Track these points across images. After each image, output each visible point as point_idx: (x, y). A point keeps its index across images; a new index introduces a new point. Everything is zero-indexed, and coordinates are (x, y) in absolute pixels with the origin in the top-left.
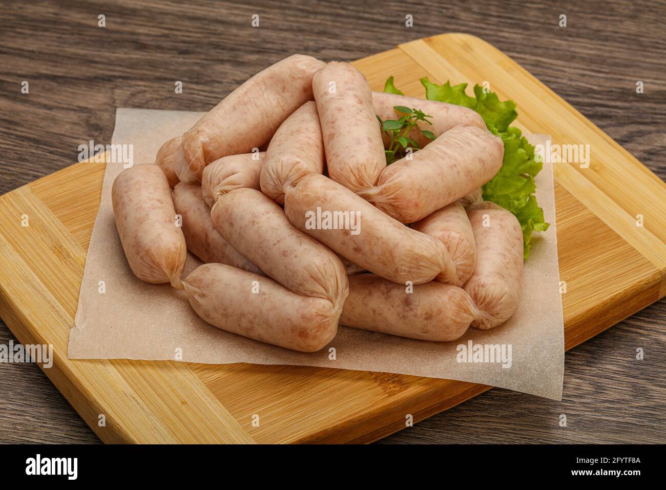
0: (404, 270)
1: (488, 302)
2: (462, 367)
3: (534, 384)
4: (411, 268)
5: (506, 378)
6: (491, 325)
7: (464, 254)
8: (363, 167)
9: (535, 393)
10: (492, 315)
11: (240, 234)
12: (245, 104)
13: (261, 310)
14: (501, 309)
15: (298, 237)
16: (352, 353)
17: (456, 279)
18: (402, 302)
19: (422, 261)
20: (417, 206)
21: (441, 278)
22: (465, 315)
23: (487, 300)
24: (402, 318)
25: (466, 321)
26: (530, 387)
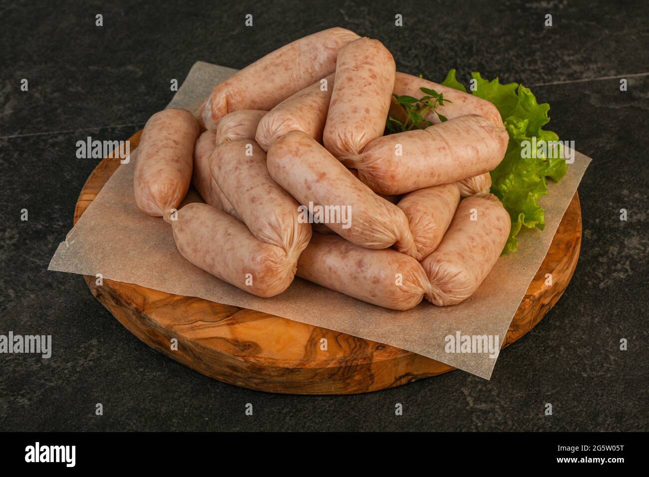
0: (357, 231)
1: (440, 278)
2: (399, 335)
3: (466, 360)
4: (365, 230)
5: (438, 351)
6: (443, 301)
7: (426, 228)
8: (350, 133)
9: (464, 369)
10: (444, 292)
11: (224, 177)
12: (277, 65)
13: (222, 249)
14: (453, 287)
15: (270, 186)
16: (303, 306)
17: (414, 251)
18: (356, 263)
19: (375, 224)
20: (393, 178)
21: (400, 247)
22: (413, 285)
23: (440, 275)
24: (352, 278)
25: (413, 291)
26: (461, 362)
